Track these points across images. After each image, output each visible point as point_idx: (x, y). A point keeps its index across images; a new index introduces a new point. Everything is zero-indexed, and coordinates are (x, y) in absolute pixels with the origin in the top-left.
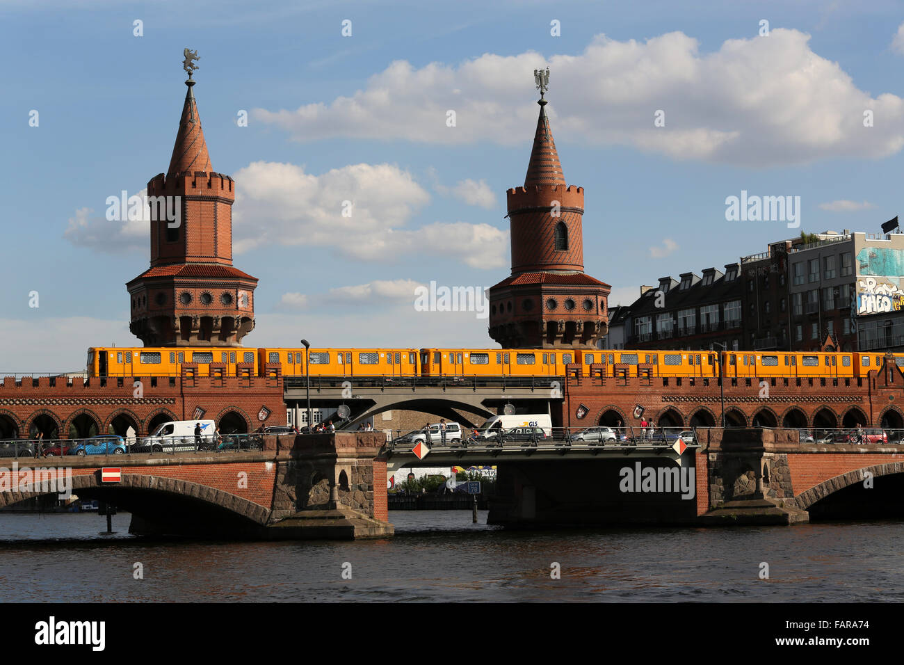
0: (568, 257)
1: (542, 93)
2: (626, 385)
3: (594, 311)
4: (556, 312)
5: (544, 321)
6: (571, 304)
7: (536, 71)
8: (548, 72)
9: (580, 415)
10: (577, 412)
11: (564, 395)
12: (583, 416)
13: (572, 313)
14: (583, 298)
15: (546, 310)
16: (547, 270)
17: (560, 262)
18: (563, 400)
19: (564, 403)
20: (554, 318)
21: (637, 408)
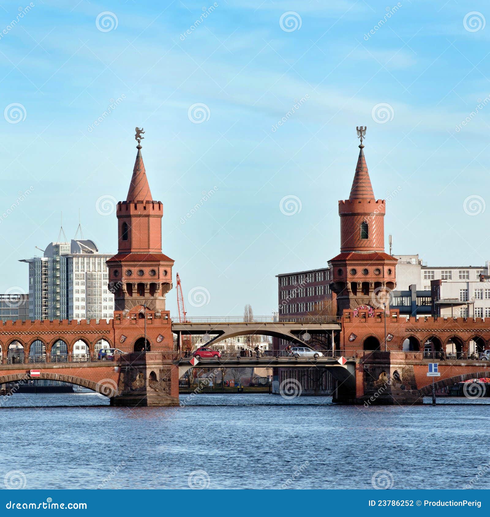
0: (368, 243)
1: (361, 141)
2: (381, 322)
3: (381, 276)
4: (356, 276)
5: (348, 282)
6: (366, 272)
7: (357, 127)
8: (366, 128)
9: (351, 339)
10: (349, 337)
11: (341, 327)
12: (353, 340)
13: (366, 277)
14: (374, 268)
15: (349, 276)
16: (355, 251)
17: (363, 246)
18: (341, 330)
19: (341, 332)
20: (354, 280)
21: (389, 335)
